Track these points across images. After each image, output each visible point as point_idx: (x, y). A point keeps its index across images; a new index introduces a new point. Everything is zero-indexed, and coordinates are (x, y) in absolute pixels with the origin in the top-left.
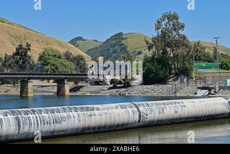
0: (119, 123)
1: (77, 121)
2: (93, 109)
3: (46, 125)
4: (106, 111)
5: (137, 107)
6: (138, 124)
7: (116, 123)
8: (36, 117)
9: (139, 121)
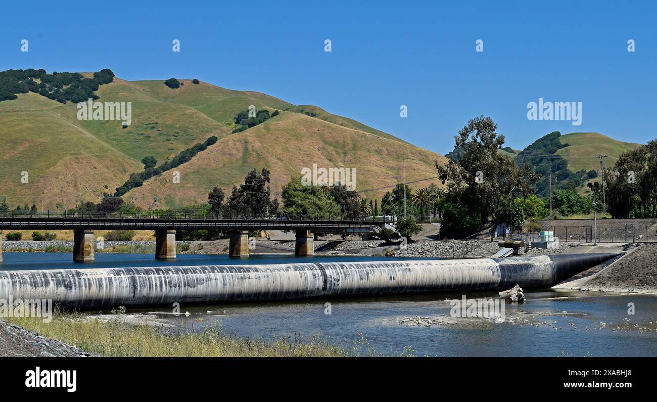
0: (290, 290)
1: (220, 285)
2: (248, 270)
3: (173, 288)
4: (269, 273)
5: (322, 268)
6: (323, 293)
7: (285, 289)
8: (160, 278)
9: (325, 288)
